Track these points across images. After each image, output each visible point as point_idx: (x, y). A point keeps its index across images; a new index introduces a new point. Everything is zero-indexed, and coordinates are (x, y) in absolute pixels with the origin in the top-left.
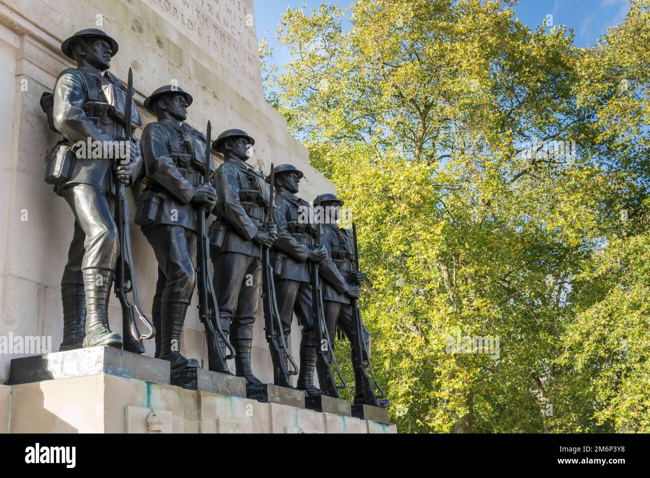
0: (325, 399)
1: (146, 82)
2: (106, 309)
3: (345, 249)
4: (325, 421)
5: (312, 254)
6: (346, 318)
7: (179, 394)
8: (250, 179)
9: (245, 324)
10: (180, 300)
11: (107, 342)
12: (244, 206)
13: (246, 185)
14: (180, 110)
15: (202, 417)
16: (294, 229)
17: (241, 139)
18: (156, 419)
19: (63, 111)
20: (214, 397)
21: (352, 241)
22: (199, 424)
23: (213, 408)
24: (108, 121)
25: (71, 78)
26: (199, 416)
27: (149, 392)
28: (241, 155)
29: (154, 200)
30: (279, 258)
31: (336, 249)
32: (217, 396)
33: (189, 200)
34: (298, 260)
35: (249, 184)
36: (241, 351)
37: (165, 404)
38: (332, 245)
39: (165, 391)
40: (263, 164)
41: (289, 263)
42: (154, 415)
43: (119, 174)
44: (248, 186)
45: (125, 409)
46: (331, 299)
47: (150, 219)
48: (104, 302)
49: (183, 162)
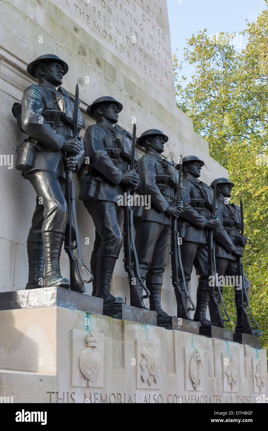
0: (214, 328)
1: (88, 94)
2: (59, 261)
3: (234, 219)
4: (214, 344)
5: (209, 223)
6: (232, 271)
7: (109, 322)
8: (164, 167)
9: (158, 273)
10: (111, 255)
11: (59, 284)
12: (159, 187)
13: (161, 171)
14: (113, 115)
15: (125, 338)
16: (196, 205)
17: (158, 137)
18: (92, 339)
19: (28, 117)
20: (134, 325)
21: (240, 213)
22: (123, 343)
23: (133, 332)
24: (61, 124)
25: (34, 92)
26: (123, 337)
27: (88, 319)
28: (158, 149)
29: (93, 182)
30: (184, 225)
31: (227, 220)
32: (136, 324)
33: (119, 182)
34: (197, 227)
35: (164, 171)
36: (154, 292)
37: (99, 328)
38: (224, 216)
39: (99, 319)
40: (174, 156)
41: (191, 229)
42: (91, 336)
43: (68, 164)
44: (162, 172)
45: (71, 331)
46: (221, 256)
47: (90, 196)
48: (57, 256)
49: (115, 154)
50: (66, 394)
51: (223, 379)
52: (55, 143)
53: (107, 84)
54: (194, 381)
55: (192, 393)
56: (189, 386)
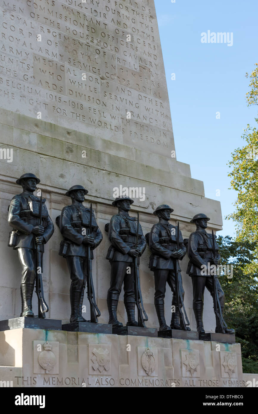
1: (68, 183)
2: (31, 300)
3: (207, 246)
4: (172, 343)
5: (173, 254)
6: (210, 284)
7: (65, 334)
9: (130, 295)
10: (76, 291)
11: (27, 314)
12: (122, 238)
13: (124, 225)
14: (80, 197)
15: (79, 344)
16: (163, 242)
17: (125, 201)
18: (47, 345)
19: (10, 218)
20: (87, 335)
22: (78, 346)
23: (86, 340)
24: (32, 218)
25: (15, 201)
26: (77, 343)
27: (46, 334)
28: (125, 209)
29: (65, 244)
30: (155, 258)
31: (202, 247)
32: (89, 334)
37: (56, 339)
38: (199, 244)
39: (56, 333)
40: (155, 204)
41: (161, 260)
42: (47, 344)
43: (37, 241)
45: (33, 342)
47: (63, 254)
48: (30, 298)
49: (78, 226)
50: (29, 378)
51: (181, 367)
52: (27, 230)
53: (85, 171)
54: (145, 369)
55: (145, 378)
56: (142, 373)
